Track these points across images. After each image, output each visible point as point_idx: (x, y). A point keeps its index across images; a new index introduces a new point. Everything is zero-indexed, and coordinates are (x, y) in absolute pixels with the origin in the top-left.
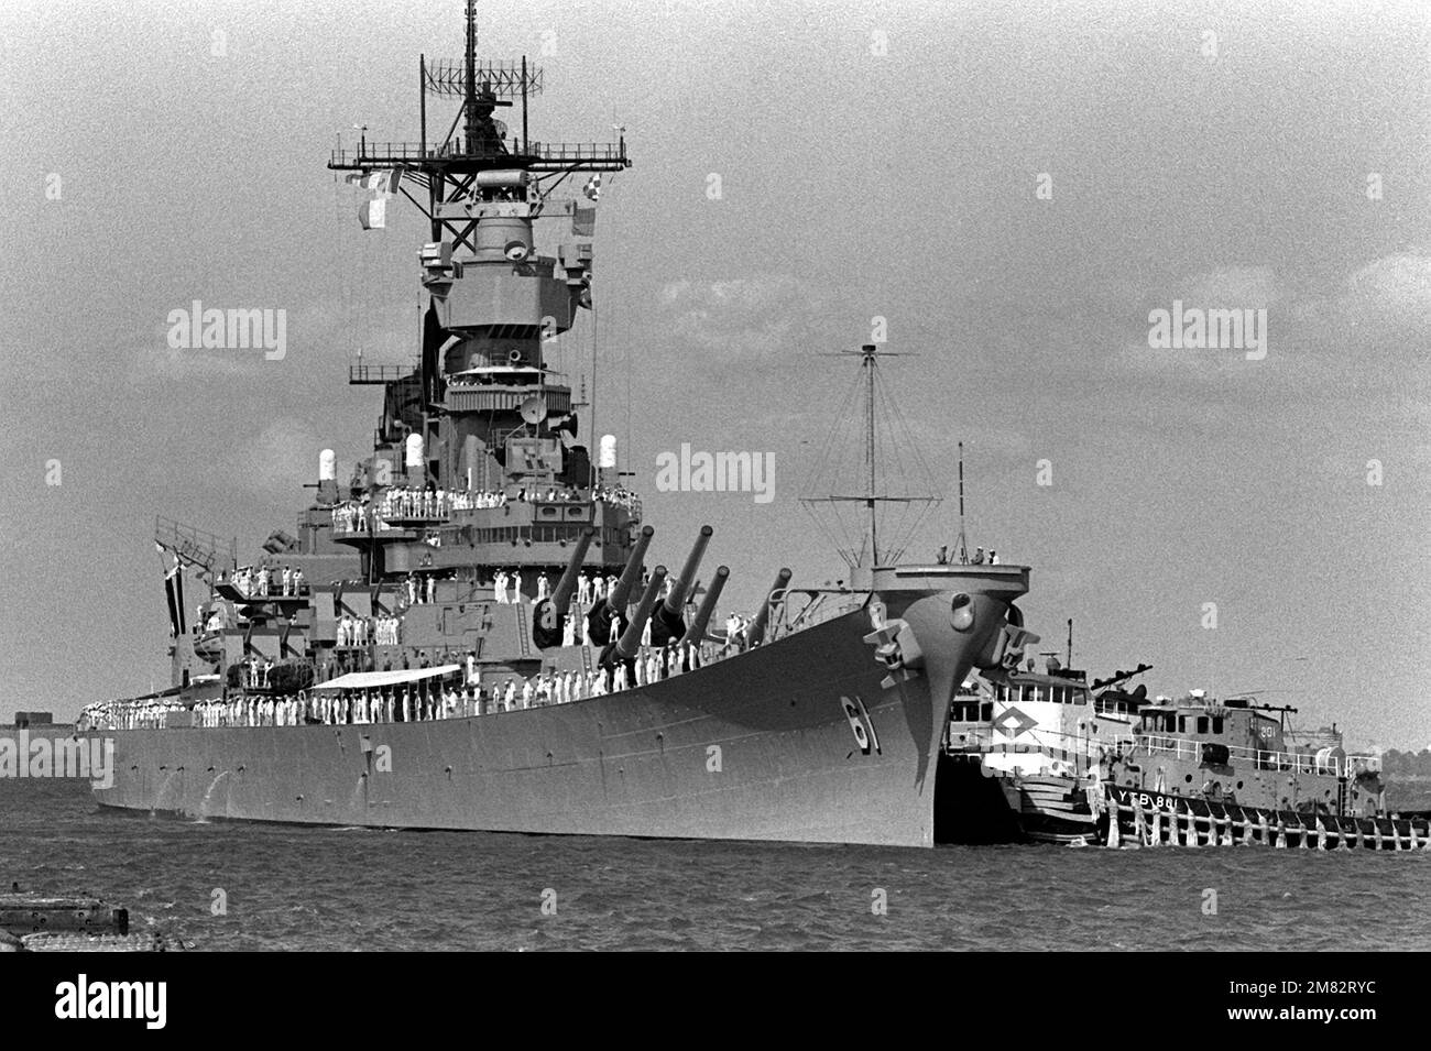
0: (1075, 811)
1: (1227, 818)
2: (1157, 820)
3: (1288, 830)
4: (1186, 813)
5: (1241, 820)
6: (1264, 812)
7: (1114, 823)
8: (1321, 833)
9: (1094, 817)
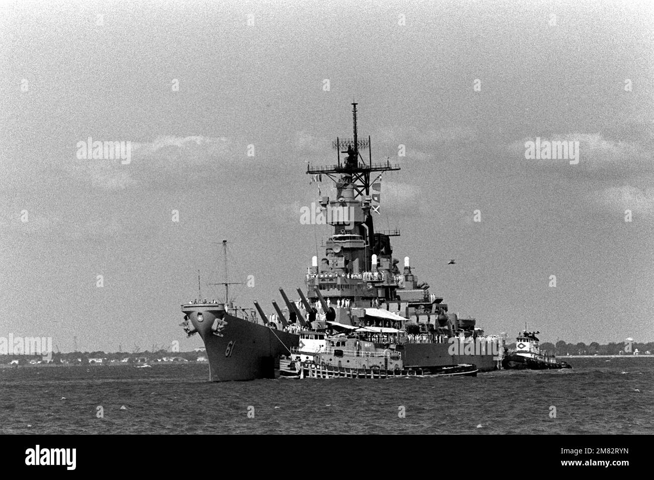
0: (291, 370)
1: (339, 371)
2: (316, 372)
3: (360, 374)
4: (325, 370)
5: (344, 372)
6: (352, 369)
7: (302, 373)
8: (372, 375)
9: (297, 371)
